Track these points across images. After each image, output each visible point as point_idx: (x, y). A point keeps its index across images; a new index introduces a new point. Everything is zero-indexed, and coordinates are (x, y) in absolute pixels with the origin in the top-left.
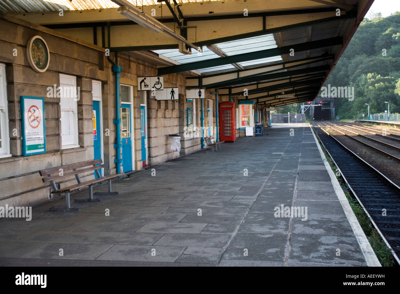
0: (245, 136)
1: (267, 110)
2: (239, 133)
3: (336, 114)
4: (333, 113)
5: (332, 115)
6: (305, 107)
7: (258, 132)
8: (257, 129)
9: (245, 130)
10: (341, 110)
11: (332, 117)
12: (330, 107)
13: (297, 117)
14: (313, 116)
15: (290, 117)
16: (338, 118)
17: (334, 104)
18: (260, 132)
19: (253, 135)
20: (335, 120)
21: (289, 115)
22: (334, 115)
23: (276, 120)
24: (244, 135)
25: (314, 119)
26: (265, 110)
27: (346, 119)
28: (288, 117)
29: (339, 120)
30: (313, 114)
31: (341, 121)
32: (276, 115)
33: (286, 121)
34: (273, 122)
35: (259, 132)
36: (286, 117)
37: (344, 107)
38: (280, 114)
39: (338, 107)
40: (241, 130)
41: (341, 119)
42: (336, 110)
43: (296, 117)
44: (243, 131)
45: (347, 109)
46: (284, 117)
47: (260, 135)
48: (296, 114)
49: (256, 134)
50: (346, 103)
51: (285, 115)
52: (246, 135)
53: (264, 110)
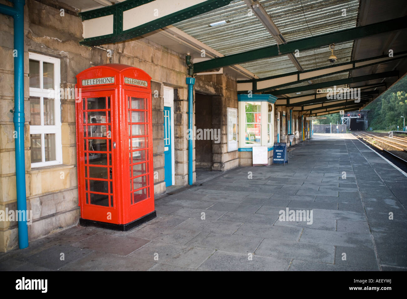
0: (252, 165)
1: (307, 119)
2: (239, 158)
3: (369, 126)
4: (366, 125)
5: (365, 127)
6: (345, 119)
7: (278, 157)
8: (277, 151)
9: (252, 152)
10: (373, 122)
11: (365, 128)
12: (363, 120)
13: (339, 128)
14: (349, 127)
15: (332, 127)
16: (371, 129)
17: (367, 118)
18: (283, 157)
19: (267, 163)
20: (369, 131)
21: (331, 126)
22: (367, 126)
23: (318, 130)
24: (250, 162)
25: (350, 129)
26: (305, 119)
27: (379, 129)
28: (330, 128)
29: (372, 130)
30: (350, 125)
31: (375, 131)
32: (318, 126)
33: (328, 131)
34: (315, 132)
35: (280, 157)
36: (328, 127)
37: (376, 120)
38: (322, 125)
39: (370, 120)
40: (244, 153)
41: (374, 130)
42: (368, 122)
43: (337, 127)
44: (247, 155)
45: (379, 121)
46: (326, 127)
47: (283, 162)
48: (338, 124)
49: (275, 160)
50: (378, 117)
51: (327, 126)
52: (253, 163)
53: (303, 119)
